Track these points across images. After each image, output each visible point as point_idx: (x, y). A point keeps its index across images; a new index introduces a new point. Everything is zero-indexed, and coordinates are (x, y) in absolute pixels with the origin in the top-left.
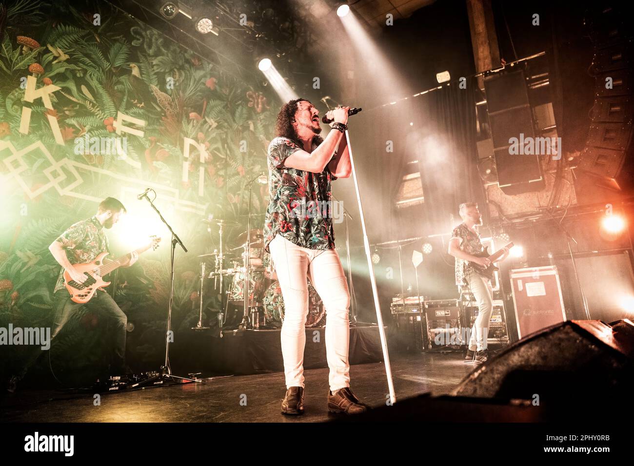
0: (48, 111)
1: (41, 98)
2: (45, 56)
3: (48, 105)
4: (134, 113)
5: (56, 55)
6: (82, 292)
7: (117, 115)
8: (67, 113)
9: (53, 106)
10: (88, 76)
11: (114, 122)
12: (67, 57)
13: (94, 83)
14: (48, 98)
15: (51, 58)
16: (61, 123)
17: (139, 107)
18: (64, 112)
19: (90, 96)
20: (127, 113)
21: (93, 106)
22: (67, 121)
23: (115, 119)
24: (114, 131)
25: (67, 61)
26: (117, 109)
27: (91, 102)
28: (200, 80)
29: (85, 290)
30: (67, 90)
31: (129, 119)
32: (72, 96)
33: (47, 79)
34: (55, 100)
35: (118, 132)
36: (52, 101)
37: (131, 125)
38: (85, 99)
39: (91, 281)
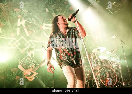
0: (24, 27)
1: (22, 24)
2: (22, 13)
3: (24, 26)
4: (48, 23)
5: (25, 11)
6: (31, 77)
7: (43, 24)
8: (29, 27)
9: (25, 26)
10: (34, 15)
11: (43, 27)
12: (27, 11)
13: (36, 17)
14: (24, 24)
15: (23, 12)
16: (28, 30)
17: (49, 21)
18: (28, 27)
19: (35, 21)
20: (46, 23)
21: (36, 23)
22: (29, 29)
23: (43, 25)
24: (43, 29)
25: (28, 12)
26: (43, 23)
27: (35, 22)
28: (67, 8)
29: (32, 76)
30: (28, 20)
31: (47, 25)
32: (30, 22)
33: (23, 19)
34: (26, 24)
35: (44, 29)
36: (25, 24)
37: (48, 26)
38: (34, 22)
39: (32, 74)
